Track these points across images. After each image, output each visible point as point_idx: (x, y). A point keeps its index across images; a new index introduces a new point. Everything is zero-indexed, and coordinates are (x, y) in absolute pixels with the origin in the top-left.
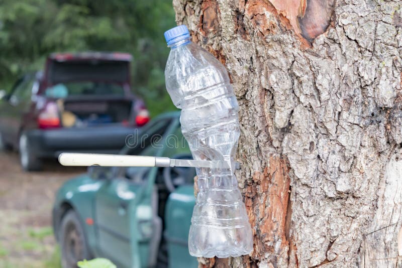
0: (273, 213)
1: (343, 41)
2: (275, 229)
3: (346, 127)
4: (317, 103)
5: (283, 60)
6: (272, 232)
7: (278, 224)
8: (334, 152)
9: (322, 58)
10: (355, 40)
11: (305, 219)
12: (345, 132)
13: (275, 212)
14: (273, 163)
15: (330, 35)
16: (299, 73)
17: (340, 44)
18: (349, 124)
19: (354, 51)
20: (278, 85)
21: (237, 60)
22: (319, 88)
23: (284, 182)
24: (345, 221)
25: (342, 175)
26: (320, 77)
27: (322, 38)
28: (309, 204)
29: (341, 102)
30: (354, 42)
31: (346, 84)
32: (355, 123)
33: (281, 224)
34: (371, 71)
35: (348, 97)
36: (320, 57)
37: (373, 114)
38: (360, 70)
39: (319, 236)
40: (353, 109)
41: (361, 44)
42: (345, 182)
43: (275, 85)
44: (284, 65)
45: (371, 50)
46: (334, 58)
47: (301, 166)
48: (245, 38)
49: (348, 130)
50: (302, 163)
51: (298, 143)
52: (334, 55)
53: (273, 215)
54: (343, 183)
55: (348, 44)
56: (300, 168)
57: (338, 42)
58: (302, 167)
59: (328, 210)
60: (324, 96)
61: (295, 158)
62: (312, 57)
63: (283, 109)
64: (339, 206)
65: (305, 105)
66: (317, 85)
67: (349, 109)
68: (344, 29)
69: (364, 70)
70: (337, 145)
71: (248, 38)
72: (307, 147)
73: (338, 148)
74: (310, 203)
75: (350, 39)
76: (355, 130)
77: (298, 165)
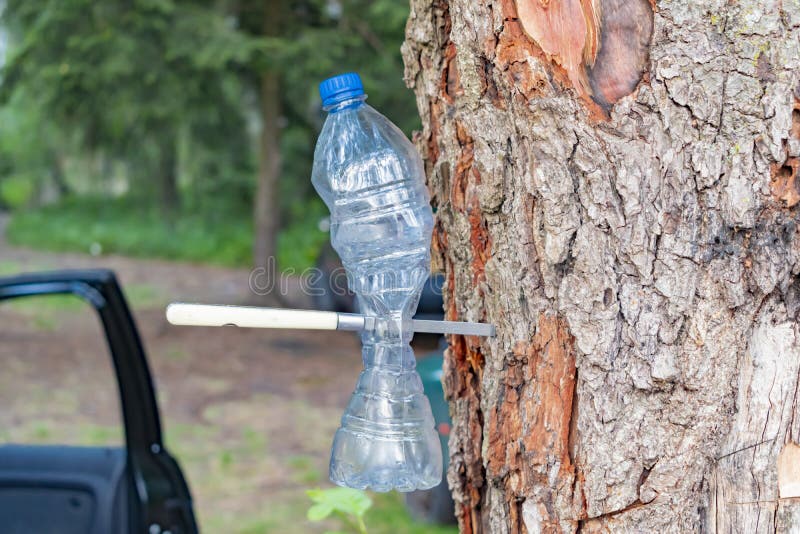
0: (546, 414)
1: (665, 107)
2: (550, 443)
3: (671, 263)
4: (619, 220)
5: (557, 143)
6: (545, 449)
7: (554, 435)
8: (649, 308)
9: (626, 140)
10: (687, 106)
11: (598, 426)
12: (669, 272)
13: (550, 413)
14: (545, 327)
15: (640, 98)
16: (587, 165)
17: (659, 112)
18: (676, 257)
19: (685, 126)
20: (548, 187)
21: (486, 144)
22: (622, 192)
23: (565, 360)
24: (671, 432)
25: (664, 349)
26: (622, 173)
27: (627, 103)
28: (604, 401)
29: (660, 218)
30: (685, 109)
31: (670, 185)
32: (685, 255)
33: (560, 436)
34: (714, 161)
35: (674, 209)
36: (625, 137)
37: (717, 240)
38: (695, 159)
39: (622, 459)
40: (682, 230)
41: (696, 113)
42: (666, 361)
43: (544, 188)
44: (561, 151)
45: (714, 123)
46: (650, 139)
47: (588, 332)
48: (498, 106)
49: (673, 268)
50: (591, 327)
51: (583, 291)
52: (649, 132)
53: (546, 418)
54: (664, 364)
55: (673, 114)
56: (587, 335)
57: (656, 110)
58: (591, 335)
59: (639, 413)
60: (631, 206)
61: (578, 317)
62: (611, 137)
63: (558, 230)
64: (659, 406)
65: (597, 223)
66: (618, 188)
67: (674, 230)
68: (665, 86)
69: (702, 159)
70: (654, 296)
71: (504, 106)
72: (600, 298)
73: (657, 300)
74: (607, 399)
75: (677, 104)
76: (686, 269)
77: (584, 330)
